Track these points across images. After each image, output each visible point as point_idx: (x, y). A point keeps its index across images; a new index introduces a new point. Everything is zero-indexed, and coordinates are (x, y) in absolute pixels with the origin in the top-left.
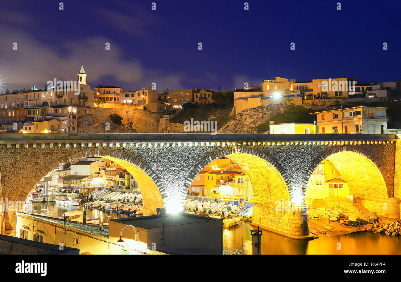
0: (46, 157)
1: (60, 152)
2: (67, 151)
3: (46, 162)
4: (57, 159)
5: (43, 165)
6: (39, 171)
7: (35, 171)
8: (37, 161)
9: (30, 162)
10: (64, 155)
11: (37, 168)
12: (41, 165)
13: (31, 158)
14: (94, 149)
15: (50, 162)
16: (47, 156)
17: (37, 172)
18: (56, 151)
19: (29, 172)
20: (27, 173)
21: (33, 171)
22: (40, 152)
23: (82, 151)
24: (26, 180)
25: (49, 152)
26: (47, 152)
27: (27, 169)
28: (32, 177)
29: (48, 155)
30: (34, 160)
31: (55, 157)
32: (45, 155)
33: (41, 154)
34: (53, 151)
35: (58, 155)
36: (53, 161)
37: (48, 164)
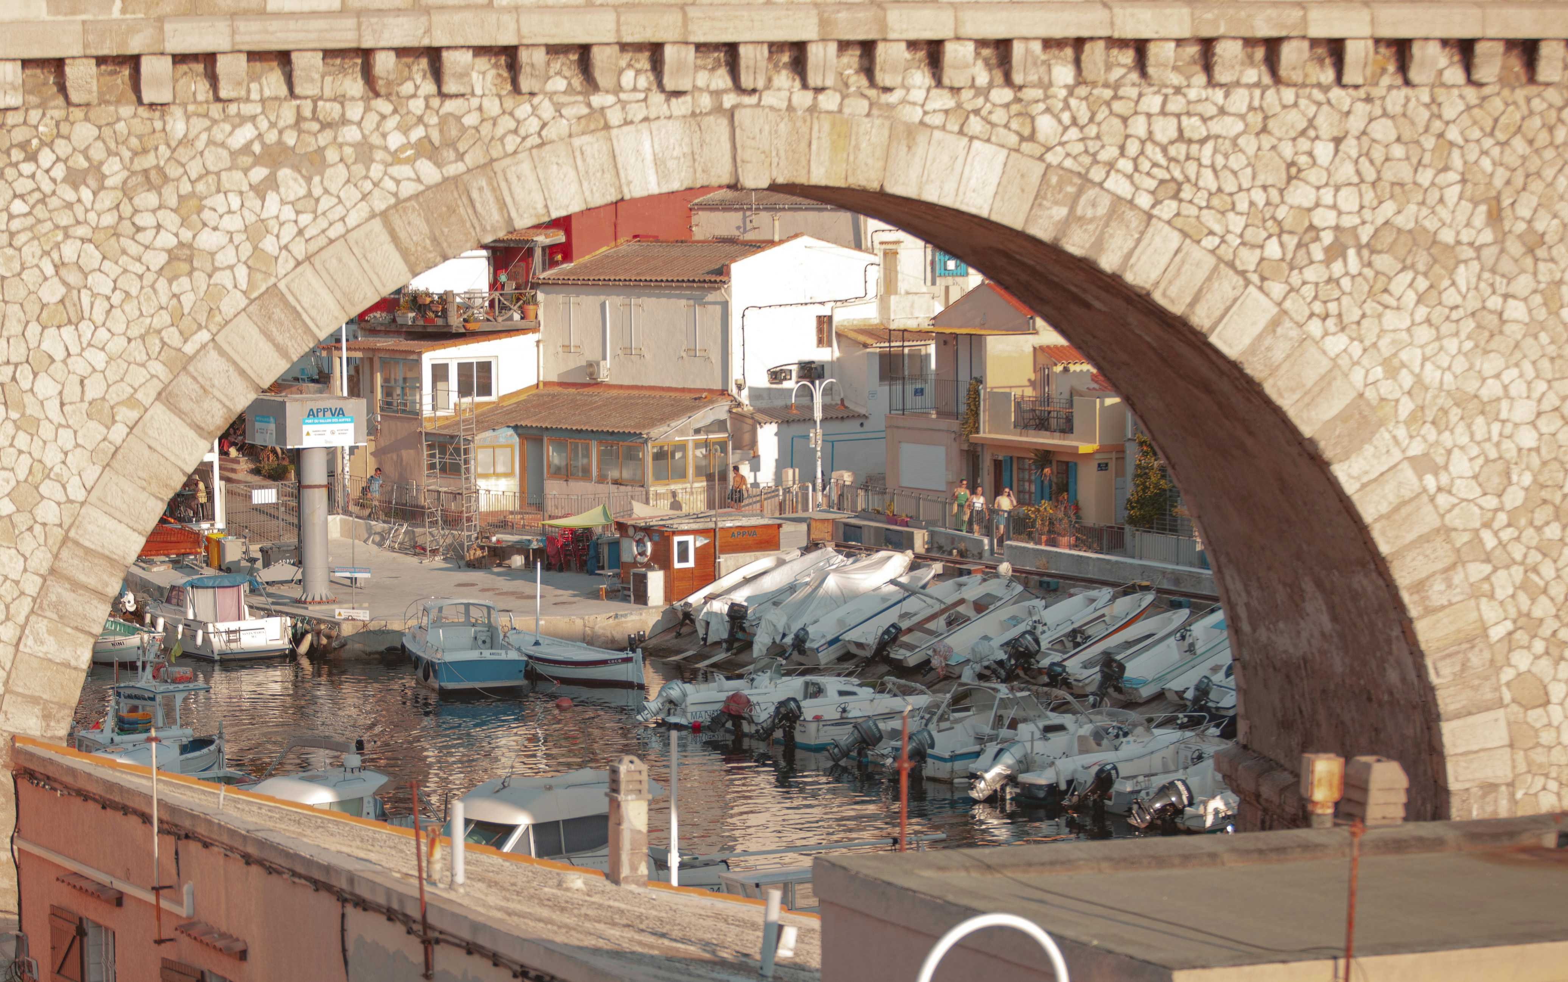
0: (260, 191)
1: (395, 140)
2: (463, 129)
3: (269, 245)
4: (363, 210)
5: (242, 272)
6: (204, 336)
7: (172, 336)
8: (186, 235)
9: (126, 242)
10: (429, 172)
11: (188, 301)
12: (223, 278)
13: (126, 209)
14: (718, 109)
15: (299, 249)
16: (271, 183)
17: (190, 348)
18: (351, 134)
19: (117, 345)
20: (98, 359)
21: (155, 344)
22: (210, 142)
23: (607, 127)
24: (93, 431)
25: (290, 139)
26: (272, 137)
27: (98, 315)
28: (146, 396)
29: (285, 173)
30: (159, 227)
31: (351, 194)
32: (259, 173)
33: (215, 159)
34: (326, 125)
35: (376, 170)
36: (332, 233)
37: (285, 265)
